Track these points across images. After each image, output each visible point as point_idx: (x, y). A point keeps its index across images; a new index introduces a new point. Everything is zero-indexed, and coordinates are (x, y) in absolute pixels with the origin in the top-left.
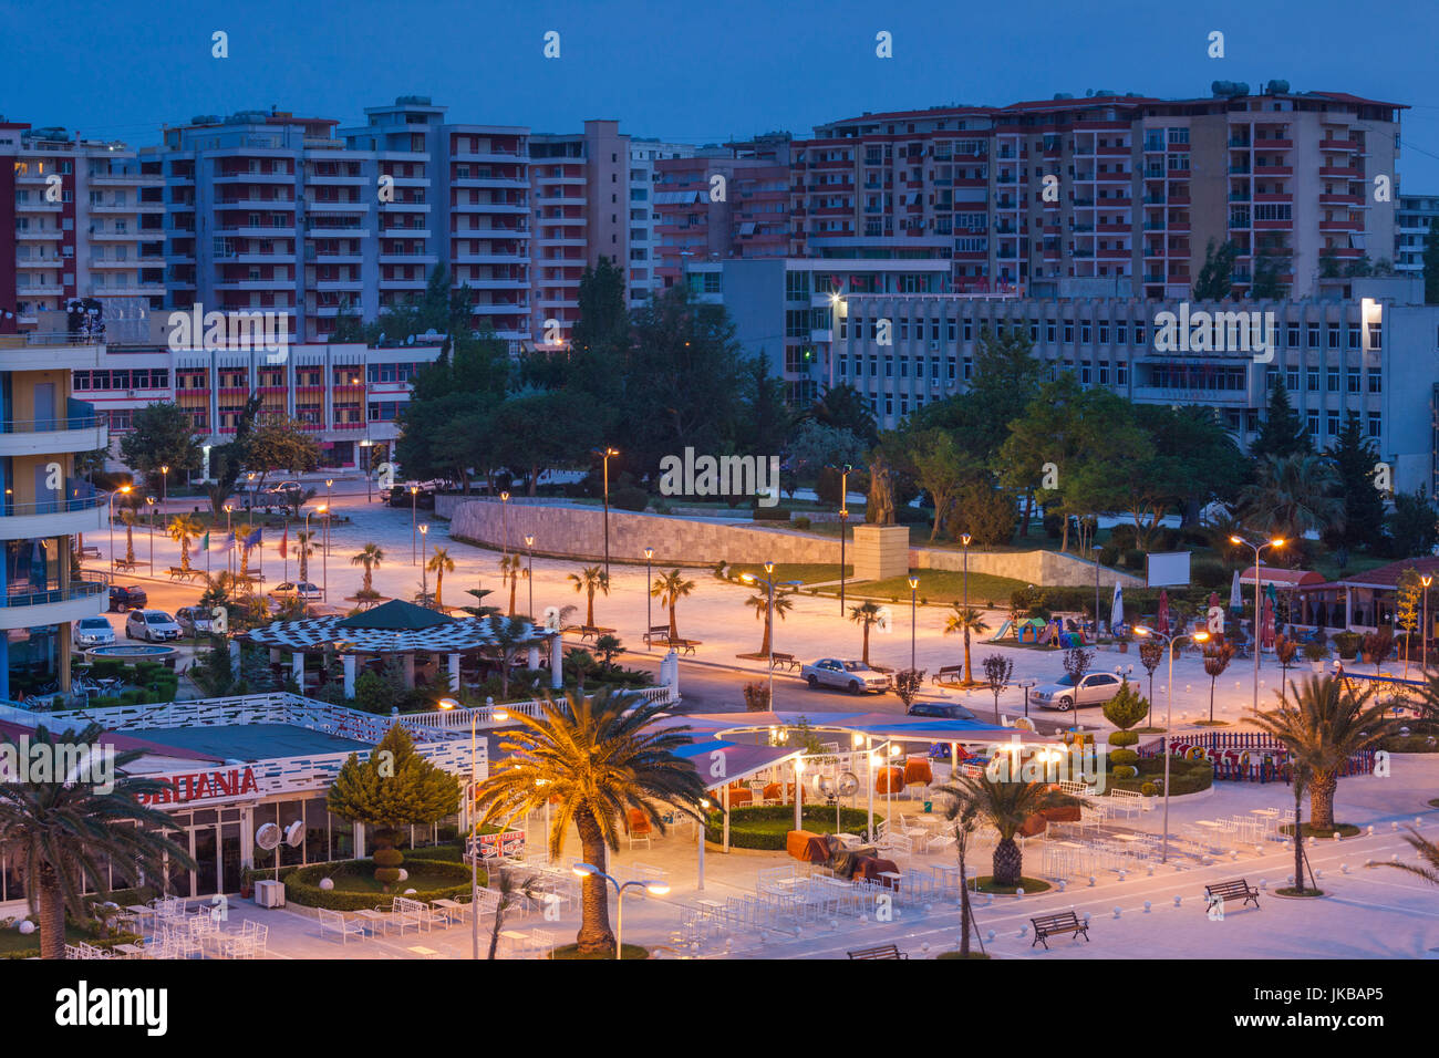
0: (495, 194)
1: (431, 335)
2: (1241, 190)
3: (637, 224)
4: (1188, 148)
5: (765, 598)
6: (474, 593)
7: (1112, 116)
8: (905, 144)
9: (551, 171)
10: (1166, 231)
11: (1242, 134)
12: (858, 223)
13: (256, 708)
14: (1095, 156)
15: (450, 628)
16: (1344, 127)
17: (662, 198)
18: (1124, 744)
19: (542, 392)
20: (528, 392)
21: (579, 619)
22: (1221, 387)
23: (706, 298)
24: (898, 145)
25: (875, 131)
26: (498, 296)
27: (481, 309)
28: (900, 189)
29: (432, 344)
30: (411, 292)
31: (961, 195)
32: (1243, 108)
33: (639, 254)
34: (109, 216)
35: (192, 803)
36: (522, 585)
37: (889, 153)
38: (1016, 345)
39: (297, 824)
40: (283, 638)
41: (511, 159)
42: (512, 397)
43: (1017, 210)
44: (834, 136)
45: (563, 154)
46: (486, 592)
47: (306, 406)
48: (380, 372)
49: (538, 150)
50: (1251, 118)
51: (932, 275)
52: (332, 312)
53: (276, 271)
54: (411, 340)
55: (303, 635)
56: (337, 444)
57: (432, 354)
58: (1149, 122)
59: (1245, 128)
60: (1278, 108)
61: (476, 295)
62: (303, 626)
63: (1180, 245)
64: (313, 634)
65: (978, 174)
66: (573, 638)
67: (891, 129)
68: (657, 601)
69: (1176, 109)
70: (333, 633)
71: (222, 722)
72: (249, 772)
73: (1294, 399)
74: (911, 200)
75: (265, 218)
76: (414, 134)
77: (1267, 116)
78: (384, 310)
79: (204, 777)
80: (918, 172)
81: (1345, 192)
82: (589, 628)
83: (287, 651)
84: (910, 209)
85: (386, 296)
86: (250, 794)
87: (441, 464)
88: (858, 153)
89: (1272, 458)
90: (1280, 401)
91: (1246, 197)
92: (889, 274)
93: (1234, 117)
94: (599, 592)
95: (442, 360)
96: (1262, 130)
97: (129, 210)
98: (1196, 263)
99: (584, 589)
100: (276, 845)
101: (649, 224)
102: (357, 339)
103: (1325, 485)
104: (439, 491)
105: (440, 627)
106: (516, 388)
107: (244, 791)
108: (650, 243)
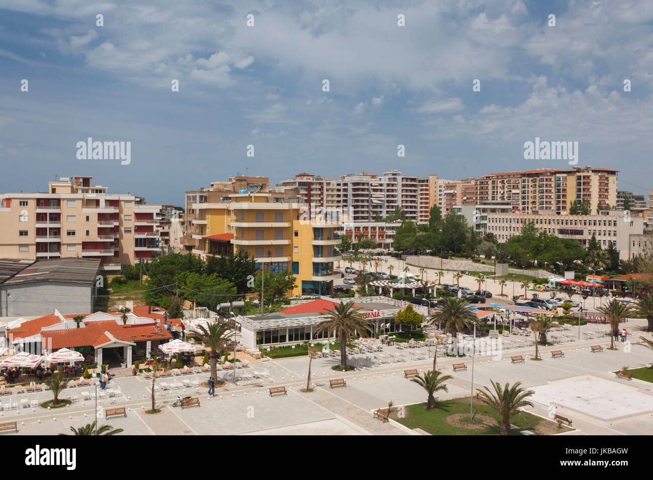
0: (411, 191)
1: (399, 220)
2: (579, 190)
3: (440, 197)
4: (566, 181)
5: (479, 279)
6: (416, 276)
7: (548, 174)
8: (501, 180)
9: (422, 186)
10: (561, 199)
11: (579, 178)
12: (490, 198)
13: (377, 299)
14: (545, 183)
15: (412, 283)
16: (604, 176)
17: (446, 192)
18: (566, 314)
19: (424, 233)
20: (421, 233)
21: (438, 282)
22: (577, 234)
23: (459, 213)
24: (499, 181)
25: (494, 177)
26: (411, 212)
27: (407, 215)
28: (499, 190)
29: (399, 222)
30: (392, 211)
31: (514, 191)
32: (580, 172)
33: (440, 204)
34: (330, 195)
35: (367, 319)
36: (425, 274)
37: (497, 182)
38: (531, 225)
39: (389, 324)
40: (377, 285)
41: (415, 183)
42: (418, 234)
43: (526, 195)
44: (485, 178)
45: (424, 182)
46: (419, 276)
47: (373, 235)
48: (388, 228)
49: (420, 181)
50: (582, 174)
51: (508, 209)
52: (375, 215)
53: (365, 207)
54: (394, 222)
55: (381, 284)
56: (379, 243)
57: (400, 225)
58: (558, 175)
59: (581, 176)
60: (588, 172)
61: (407, 212)
62: (381, 282)
63: (564, 202)
64: (383, 283)
65: (517, 187)
66: (437, 286)
67: (498, 177)
68: (455, 279)
69: (564, 172)
70: (387, 283)
71: (369, 302)
72: (378, 313)
73: (598, 238)
74: (502, 192)
75: (363, 195)
76: (394, 178)
77: (586, 174)
78: (387, 215)
79: (369, 313)
80: (504, 186)
81: (604, 191)
82: (439, 284)
83: (378, 287)
84: (502, 194)
85: (388, 212)
86: (379, 317)
87: (403, 248)
88: (490, 182)
89: (594, 251)
90: (594, 238)
91: (580, 192)
92: (498, 209)
93: (578, 174)
94: (441, 276)
95: (402, 226)
96: (584, 177)
97: (334, 193)
98: (568, 206)
99: (439, 275)
100: (384, 328)
101: (443, 197)
102: (383, 221)
103: (606, 257)
104: (402, 254)
105: (410, 283)
106: (418, 232)
107: (377, 316)
108: (443, 201)
